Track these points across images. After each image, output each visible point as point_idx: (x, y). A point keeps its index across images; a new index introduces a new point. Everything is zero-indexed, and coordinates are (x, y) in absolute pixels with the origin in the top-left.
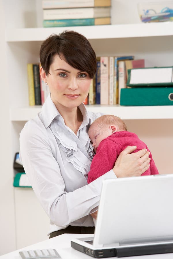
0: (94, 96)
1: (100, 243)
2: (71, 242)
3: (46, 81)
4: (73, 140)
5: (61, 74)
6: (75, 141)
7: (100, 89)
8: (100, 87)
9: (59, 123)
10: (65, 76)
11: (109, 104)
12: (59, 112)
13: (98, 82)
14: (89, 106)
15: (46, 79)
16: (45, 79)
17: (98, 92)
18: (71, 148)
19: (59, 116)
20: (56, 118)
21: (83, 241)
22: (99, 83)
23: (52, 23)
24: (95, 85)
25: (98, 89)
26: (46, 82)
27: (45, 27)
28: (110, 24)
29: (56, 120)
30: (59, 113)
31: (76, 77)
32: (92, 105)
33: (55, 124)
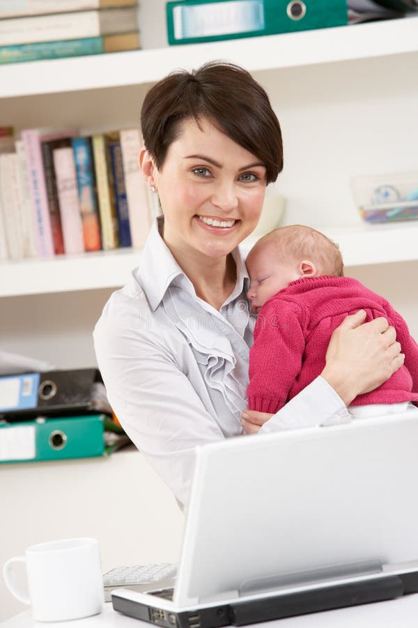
0: (115, 228)
1: (191, 595)
2: (113, 597)
3: (153, 183)
4: (221, 333)
5: (198, 169)
6: (226, 336)
7: (127, 211)
8: (127, 204)
9: (182, 294)
10: (207, 174)
12: (180, 266)
13: (120, 192)
14: (106, 253)
15: (153, 179)
16: (149, 178)
17: (123, 218)
18: (215, 354)
19: (180, 276)
20: (174, 283)
21: (145, 593)
22: (124, 196)
24: (114, 201)
25: (122, 210)
26: (152, 186)
28: (139, 49)
29: (174, 287)
30: (181, 270)
31: (235, 180)
32: (110, 249)
33: (173, 299)
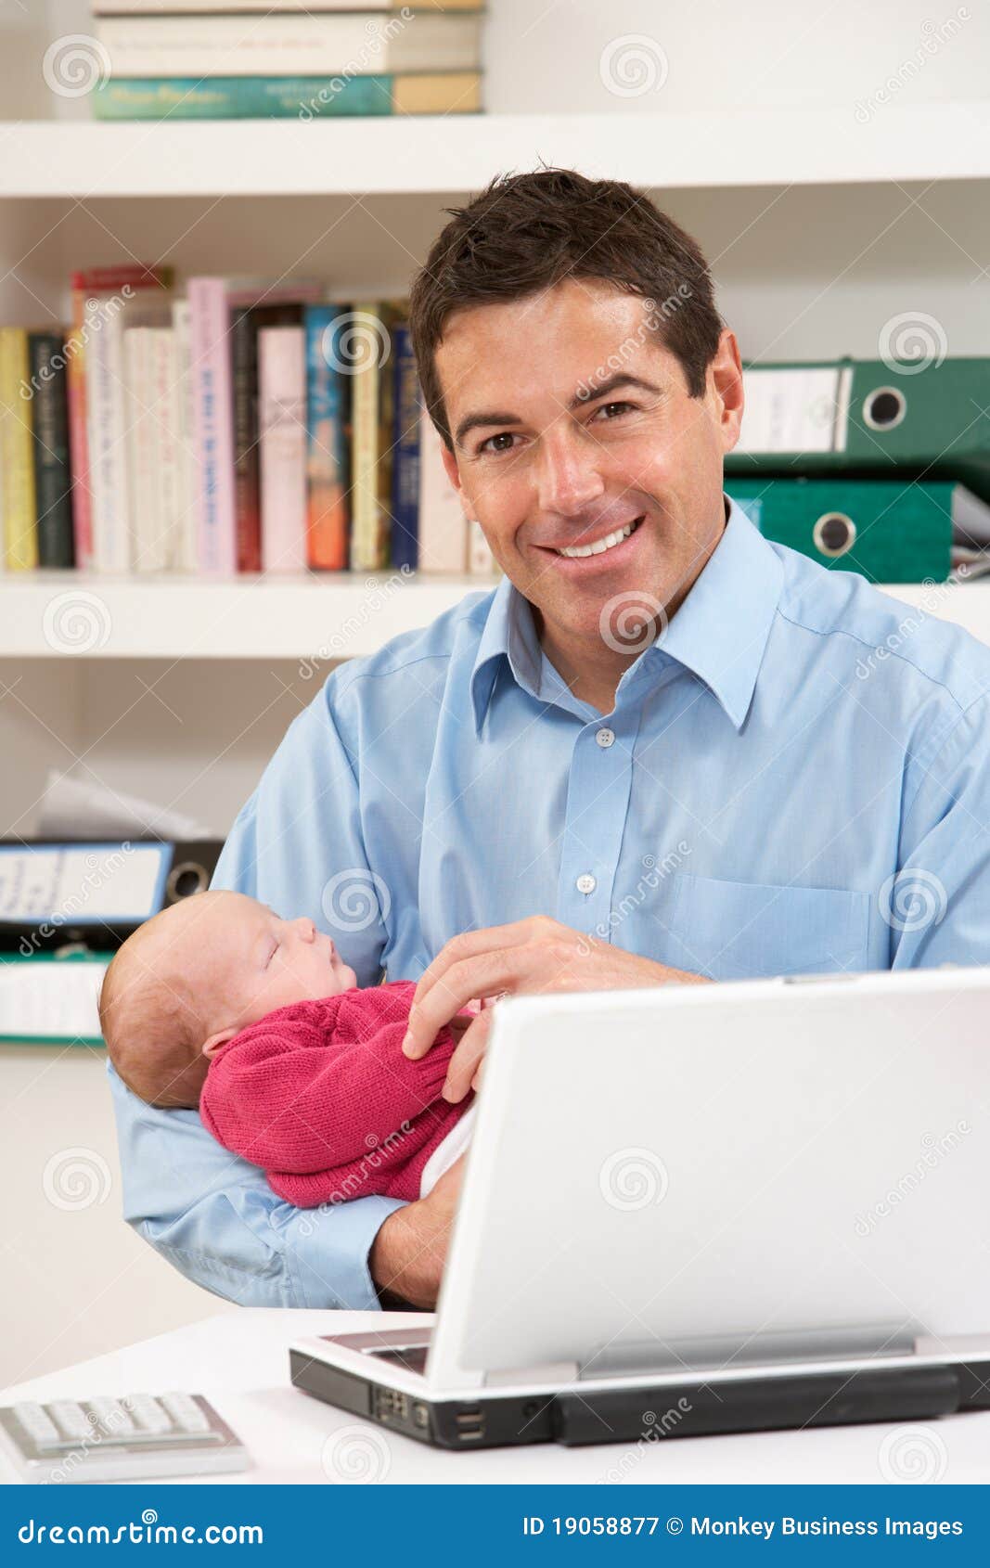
0: (381, 521)
1: (466, 1364)
2: (293, 1353)
7: (418, 485)
8: (418, 469)
11: (467, 568)
13: (407, 440)
14: (356, 578)
17: (404, 498)
21: (366, 1351)
22: (415, 450)
23: (144, 97)
24: (388, 458)
25: (404, 481)
27: (105, 118)
28: (479, 111)
32: (367, 571)
